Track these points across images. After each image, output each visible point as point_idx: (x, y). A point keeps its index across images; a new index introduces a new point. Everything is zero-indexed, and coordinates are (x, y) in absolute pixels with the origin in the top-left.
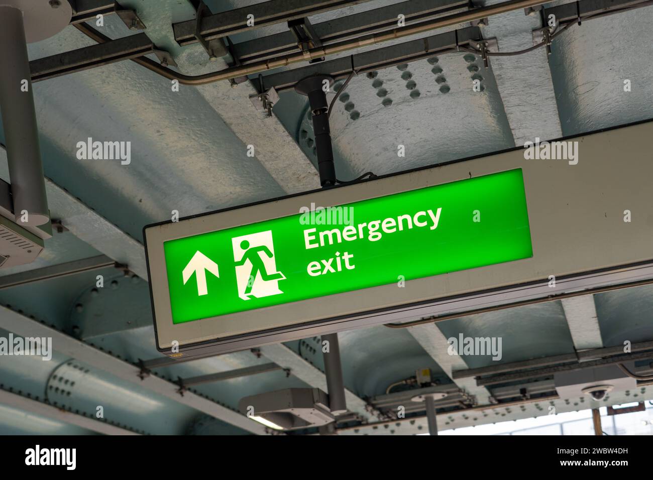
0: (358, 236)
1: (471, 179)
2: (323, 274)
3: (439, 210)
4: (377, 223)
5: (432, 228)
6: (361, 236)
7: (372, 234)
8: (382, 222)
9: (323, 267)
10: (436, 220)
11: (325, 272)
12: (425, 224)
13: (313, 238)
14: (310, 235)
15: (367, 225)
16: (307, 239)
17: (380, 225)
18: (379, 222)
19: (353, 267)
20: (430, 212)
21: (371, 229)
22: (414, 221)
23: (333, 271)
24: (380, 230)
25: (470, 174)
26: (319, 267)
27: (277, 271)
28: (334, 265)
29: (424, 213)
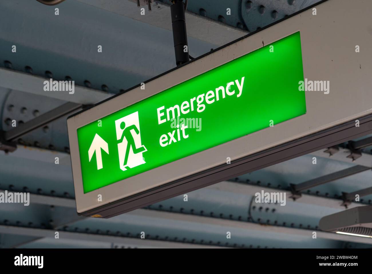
0: (190, 110)
1: (264, 47)
2: (169, 144)
3: (243, 79)
4: (202, 96)
5: (238, 96)
6: (192, 109)
7: (199, 106)
8: (205, 95)
9: (169, 138)
10: (240, 88)
11: (170, 143)
12: (233, 92)
13: (163, 114)
14: (161, 112)
15: (196, 99)
16: (160, 115)
17: (204, 97)
18: (203, 95)
19: (187, 136)
20: (237, 81)
21: (199, 102)
22: (226, 91)
23: (175, 141)
24: (204, 102)
25: (263, 43)
26: (166, 139)
27: (142, 145)
28: (176, 136)
29: (232, 83)
